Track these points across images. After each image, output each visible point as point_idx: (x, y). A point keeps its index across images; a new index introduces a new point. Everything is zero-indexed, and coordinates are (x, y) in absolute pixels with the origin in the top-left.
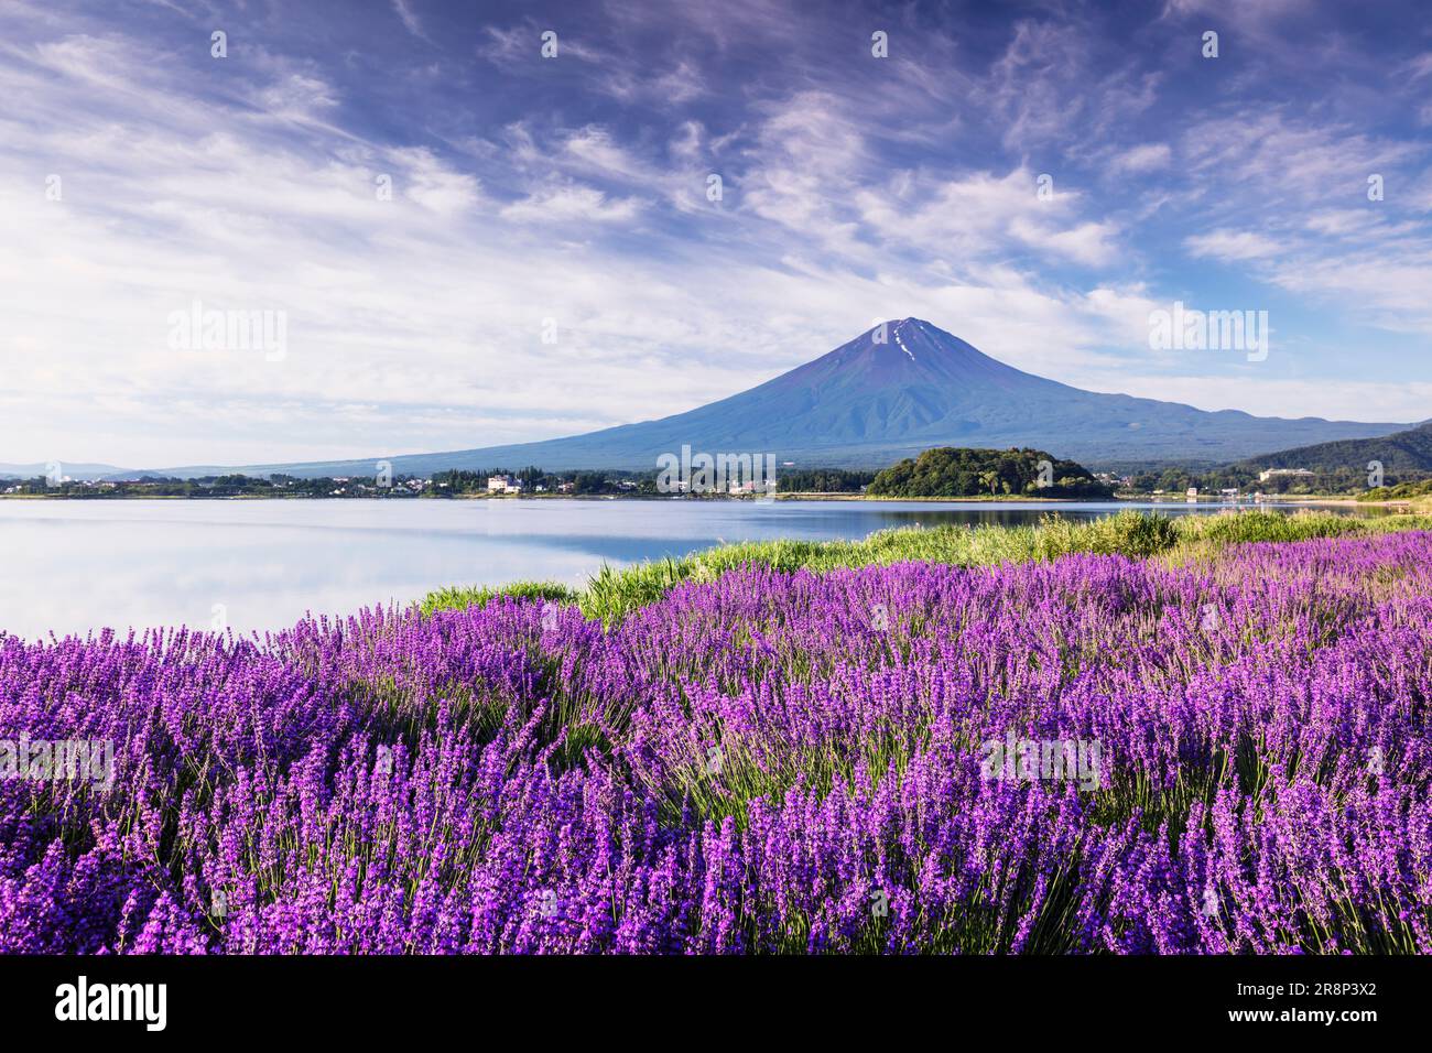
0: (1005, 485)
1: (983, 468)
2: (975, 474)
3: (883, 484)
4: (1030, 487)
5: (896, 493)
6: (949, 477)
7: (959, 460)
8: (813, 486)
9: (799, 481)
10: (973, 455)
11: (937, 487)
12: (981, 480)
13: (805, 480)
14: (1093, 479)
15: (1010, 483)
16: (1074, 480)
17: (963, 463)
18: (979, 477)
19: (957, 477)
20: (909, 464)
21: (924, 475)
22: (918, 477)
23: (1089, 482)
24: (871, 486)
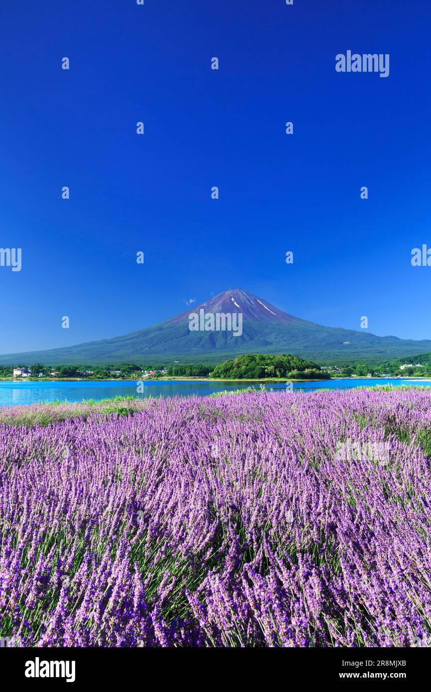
0: (278, 373)
1: (267, 365)
2: (263, 367)
3: (218, 372)
4: (290, 374)
5: (225, 377)
6: (251, 368)
7: (256, 361)
8: (185, 373)
9: (178, 371)
10: (263, 359)
11: (245, 374)
12: (266, 370)
13: (181, 370)
14: (320, 370)
15: (280, 371)
16: (311, 370)
17: (257, 362)
18: (265, 369)
19: (254, 369)
20: (231, 362)
21: (239, 367)
22: (235, 369)
23: (318, 371)
24: (213, 373)
